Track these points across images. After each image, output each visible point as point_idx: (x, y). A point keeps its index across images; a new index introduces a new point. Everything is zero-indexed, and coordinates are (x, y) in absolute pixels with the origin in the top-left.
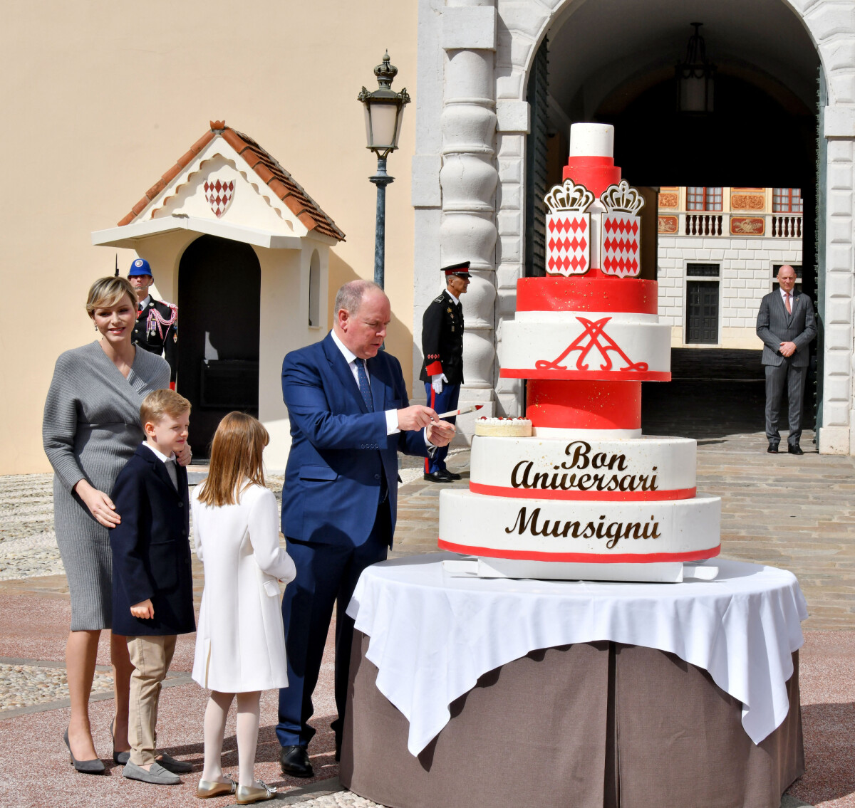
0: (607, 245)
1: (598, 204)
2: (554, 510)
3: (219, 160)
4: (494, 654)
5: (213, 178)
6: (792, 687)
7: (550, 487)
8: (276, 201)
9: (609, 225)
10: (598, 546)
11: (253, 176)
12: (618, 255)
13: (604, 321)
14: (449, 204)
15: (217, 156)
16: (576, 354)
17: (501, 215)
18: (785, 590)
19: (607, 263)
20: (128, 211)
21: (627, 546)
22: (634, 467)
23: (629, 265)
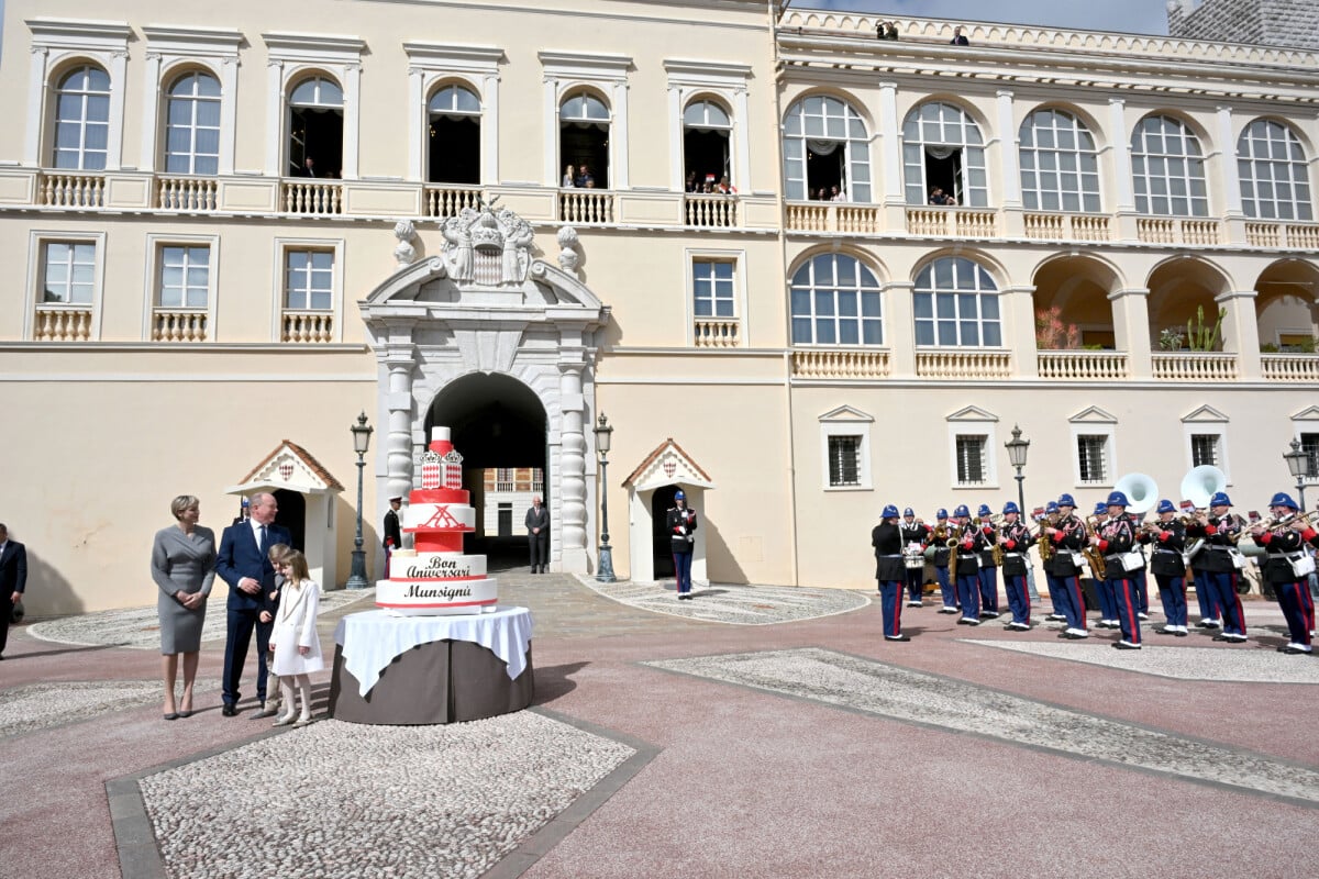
0: (448, 476)
1: (443, 459)
2: (425, 586)
3: (286, 456)
4: (399, 647)
5: (283, 464)
6: (528, 655)
7: (423, 576)
8: (313, 474)
9: (448, 468)
10: (445, 600)
11: (302, 463)
12: (452, 480)
13: (446, 507)
14: (392, 474)
15: (285, 455)
16: (435, 521)
17: (414, 479)
18: (524, 615)
19: (448, 483)
20: (243, 479)
21: (457, 599)
22: (459, 567)
23: (457, 484)
